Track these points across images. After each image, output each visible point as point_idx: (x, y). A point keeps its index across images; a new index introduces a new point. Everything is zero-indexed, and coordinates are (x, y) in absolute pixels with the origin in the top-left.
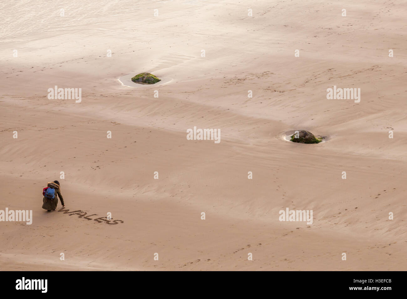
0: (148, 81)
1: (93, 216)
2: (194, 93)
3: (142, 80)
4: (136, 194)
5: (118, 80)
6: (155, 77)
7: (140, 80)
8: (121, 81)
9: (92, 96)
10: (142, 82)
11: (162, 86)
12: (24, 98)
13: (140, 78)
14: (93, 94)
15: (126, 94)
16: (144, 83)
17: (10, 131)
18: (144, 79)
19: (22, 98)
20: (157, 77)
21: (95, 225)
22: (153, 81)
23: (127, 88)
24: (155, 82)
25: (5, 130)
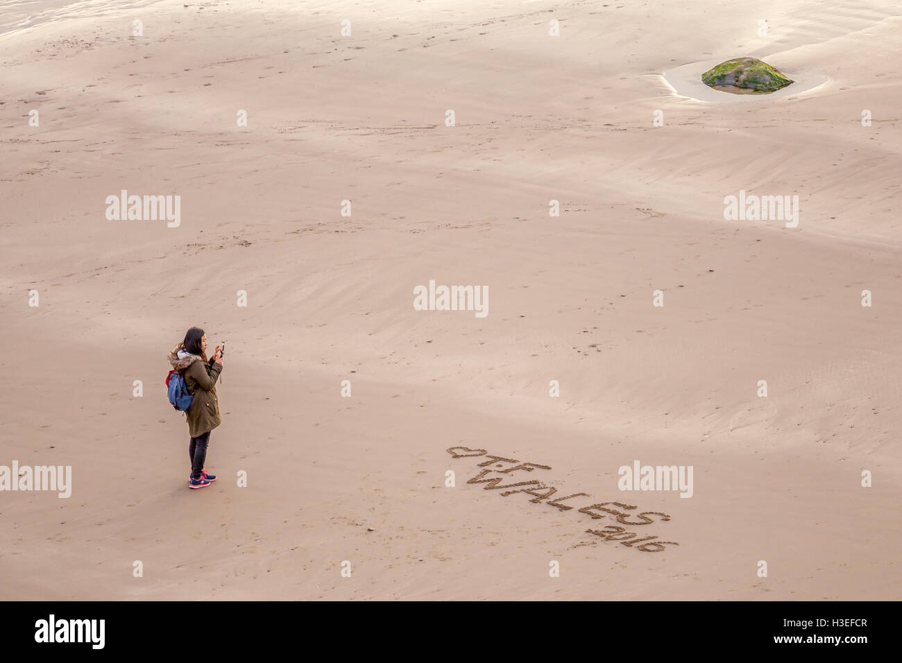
0: (753, 85)
2: (894, 124)
3: (734, 82)
4: (709, 432)
5: (662, 78)
6: (776, 71)
7: (728, 80)
8: (669, 82)
9: (580, 127)
10: (736, 86)
11: (795, 98)
12: (367, 131)
13: (728, 75)
14: (584, 121)
15: (686, 124)
16: (742, 90)
17: (321, 232)
18: (742, 77)
19: (362, 131)
20: (783, 71)
21: (581, 525)
22: (767, 83)
23: (689, 104)
24: (775, 87)
25: (305, 230)
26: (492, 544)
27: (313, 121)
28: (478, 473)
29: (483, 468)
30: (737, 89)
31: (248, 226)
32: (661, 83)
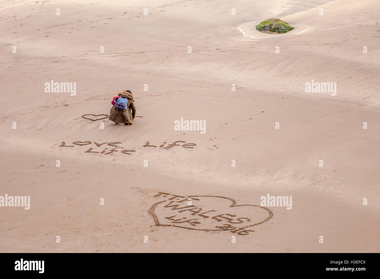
0: (277, 30)
1: (210, 212)
2: (338, 46)
3: (269, 29)
4: (265, 182)
5: (239, 28)
6: (287, 24)
7: (267, 28)
8: (243, 31)
9: (205, 51)
10: (270, 31)
11: (295, 35)
12: (116, 55)
13: (267, 26)
14: (207, 48)
15: (250, 48)
16: (273, 32)
17: (98, 99)
18: (273, 27)
19: (113, 55)
20: (290, 24)
21: (213, 224)
22: (283, 29)
23: (250, 39)
24: (287, 31)
25: (91, 99)
26: (176, 234)
27: (93, 51)
28: (169, 203)
29: (171, 200)
30: (271, 32)
31: (67, 97)
32: (238, 30)
